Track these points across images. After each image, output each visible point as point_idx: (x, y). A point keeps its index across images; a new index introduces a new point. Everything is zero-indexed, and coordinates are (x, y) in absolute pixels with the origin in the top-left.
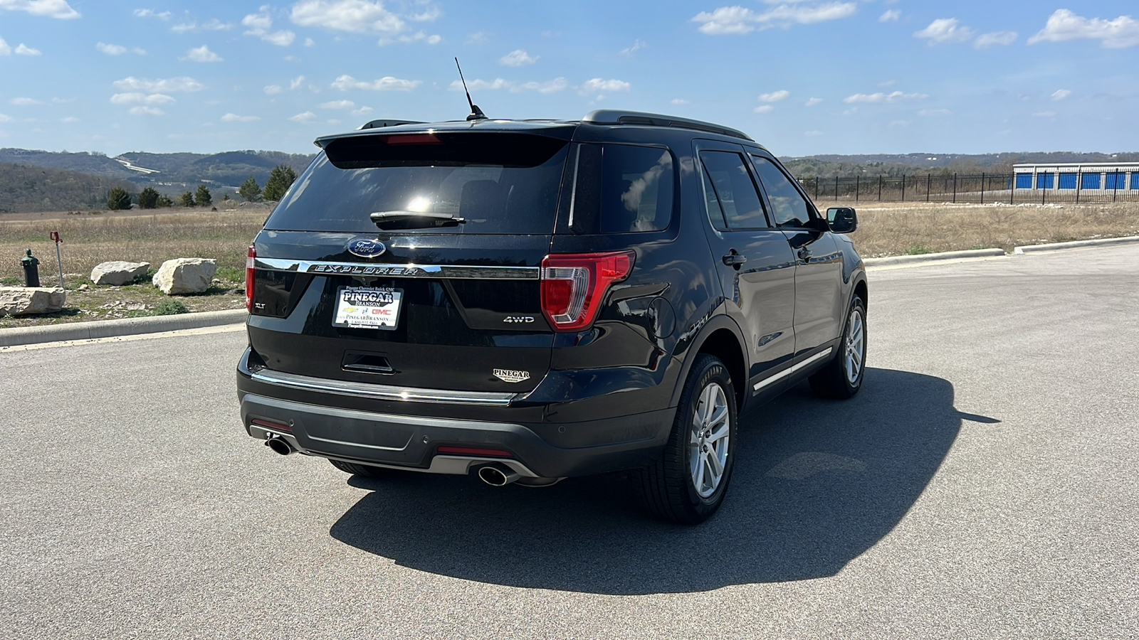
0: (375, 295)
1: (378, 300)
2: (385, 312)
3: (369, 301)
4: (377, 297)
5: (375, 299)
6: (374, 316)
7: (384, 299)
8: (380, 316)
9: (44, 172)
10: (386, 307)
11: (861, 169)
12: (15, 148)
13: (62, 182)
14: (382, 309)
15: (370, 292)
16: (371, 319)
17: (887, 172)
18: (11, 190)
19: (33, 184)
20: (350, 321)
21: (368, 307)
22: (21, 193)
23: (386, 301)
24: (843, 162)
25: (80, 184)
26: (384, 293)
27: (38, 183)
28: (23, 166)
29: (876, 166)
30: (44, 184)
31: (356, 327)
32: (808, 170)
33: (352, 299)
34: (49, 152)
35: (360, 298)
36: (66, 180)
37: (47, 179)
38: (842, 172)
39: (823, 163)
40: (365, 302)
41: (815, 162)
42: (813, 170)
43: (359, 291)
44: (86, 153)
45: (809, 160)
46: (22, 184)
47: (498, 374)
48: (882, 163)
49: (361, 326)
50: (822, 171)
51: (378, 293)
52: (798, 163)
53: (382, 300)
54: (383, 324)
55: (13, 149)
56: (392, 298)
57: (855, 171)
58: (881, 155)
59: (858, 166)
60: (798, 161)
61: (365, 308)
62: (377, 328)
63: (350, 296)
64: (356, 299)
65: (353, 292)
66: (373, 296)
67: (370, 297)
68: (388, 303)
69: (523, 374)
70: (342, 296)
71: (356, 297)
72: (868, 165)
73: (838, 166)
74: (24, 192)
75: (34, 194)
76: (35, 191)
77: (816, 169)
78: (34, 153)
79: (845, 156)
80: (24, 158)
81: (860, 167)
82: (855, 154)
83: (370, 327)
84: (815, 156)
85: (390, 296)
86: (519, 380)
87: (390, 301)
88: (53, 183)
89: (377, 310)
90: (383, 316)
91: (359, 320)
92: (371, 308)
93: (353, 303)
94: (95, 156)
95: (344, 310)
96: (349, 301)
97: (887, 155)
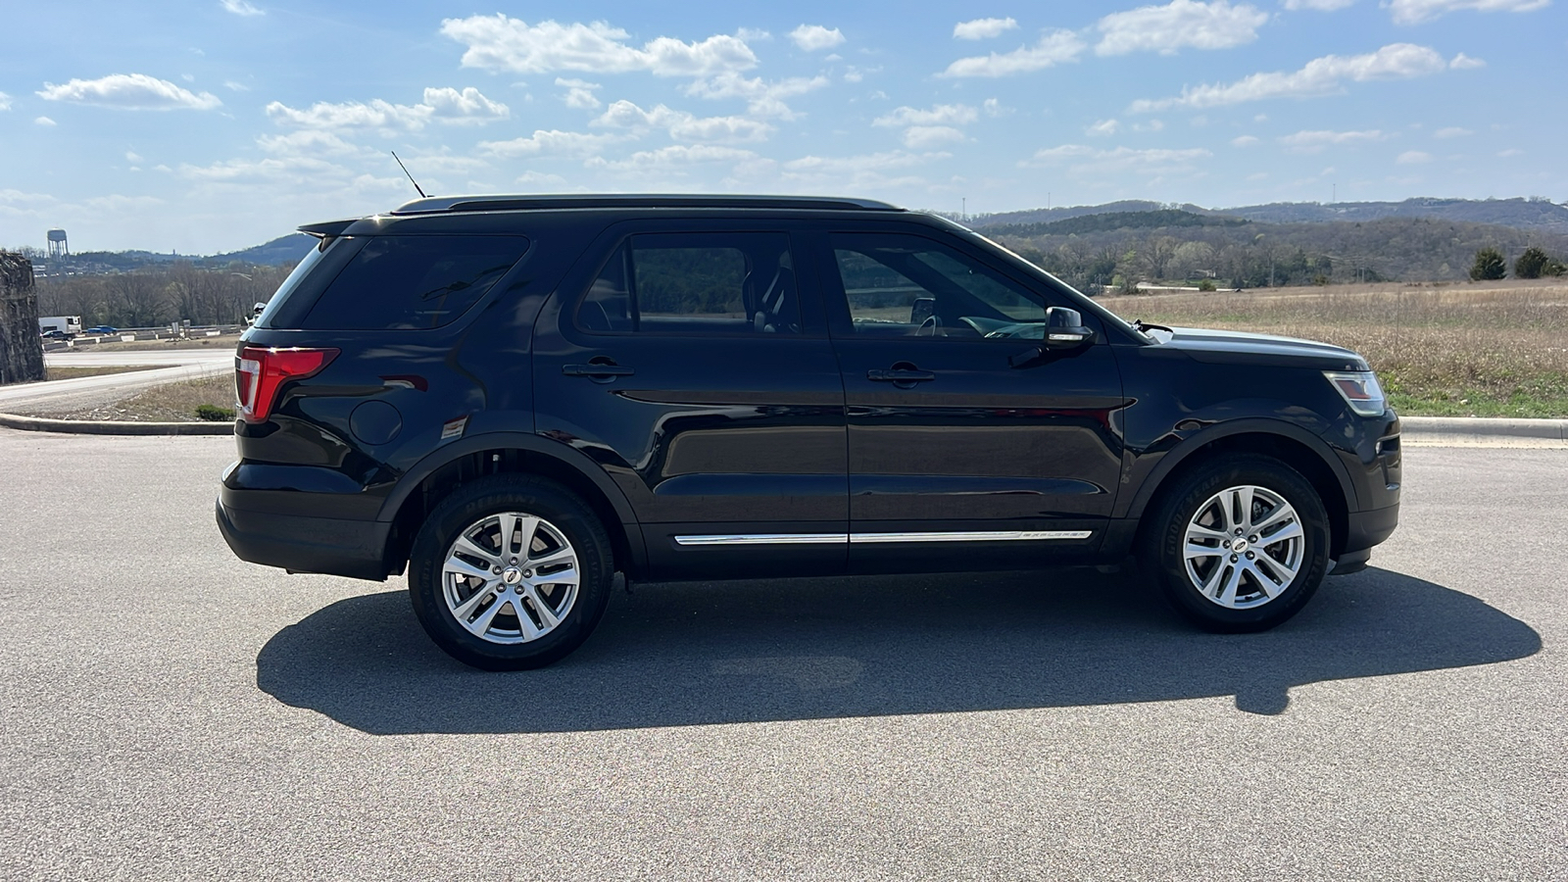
9: (1452, 228)
12: (1426, 196)
13: (1476, 241)
18: (1406, 253)
19: (1435, 244)
22: (1417, 257)
25: (1500, 242)
27: (1442, 243)
28: (1426, 221)
30: (1450, 245)
34: (1469, 199)
36: (1480, 237)
37: (1455, 237)
44: (1521, 199)
46: (1421, 245)
55: (1422, 199)
74: (1422, 256)
75: (1434, 258)
76: (1436, 254)
78: (1449, 202)
80: (1434, 210)
88: (1462, 242)
94: (1534, 202)
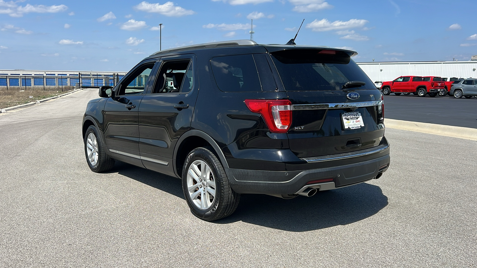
5: (354, 116)
15: (352, 114)
16: (356, 125)
20: (350, 127)
26: (356, 114)
35: (349, 117)
40: (352, 118)
43: (349, 114)
54: (361, 126)
61: (353, 121)
63: (346, 117)
70: (343, 117)
87: (359, 117)
89: (356, 121)
90: (359, 123)
95: (346, 123)
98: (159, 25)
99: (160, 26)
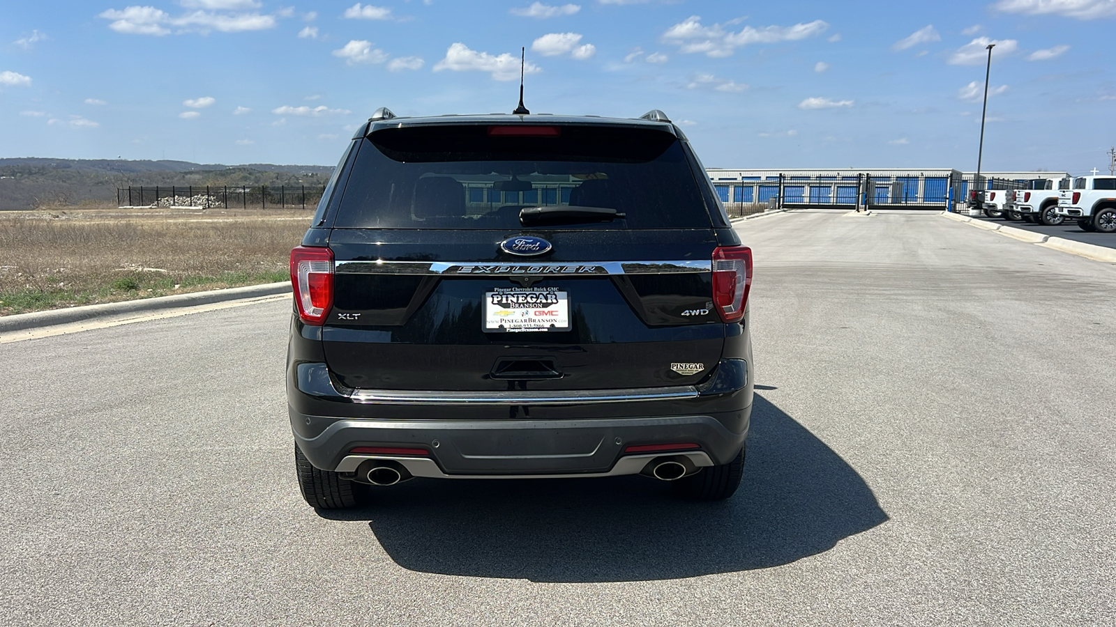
0: (535, 296)
1: (538, 301)
2: (551, 313)
3: (528, 302)
4: (537, 298)
5: (534, 300)
6: (537, 318)
7: (547, 300)
8: (545, 317)
10: (550, 308)
11: (298, 179)
14: (546, 310)
15: (527, 293)
16: (534, 321)
17: (322, 182)
20: (506, 326)
21: (528, 309)
23: (549, 301)
24: (280, 171)
26: (545, 293)
29: (311, 176)
31: (517, 331)
32: (245, 178)
33: (504, 301)
35: (515, 300)
38: (279, 181)
39: (259, 172)
40: (523, 304)
41: (251, 171)
42: (250, 179)
43: (512, 293)
45: (244, 169)
47: (675, 368)
48: (317, 174)
49: (523, 330)
50: (259, 181)
51: (537, 293)
52: (233, 171)
53: (544, 301)
54: (553, 325)
56: (556, 298)
57: (292, 182)
58: (314, 166)
59: (294, 176)
60: (234, 169)
61: (524, 310)
62: (546, 330)
63: (500, 299)
64: (509, 302)
65: (503, 294)
66: (532, 297)
67: (529, 299)
68: (552, 303)
69: (698, 366)
70: (489, 300)
71: (509, 299)
72: (304, 175)
73: (275, 176)
77: (253, 177)
79: (279, 166)
81: (295, 177)
82: (290, 164)
83: (537, 330)
84: (249, 165)
85: (554, 296)
86: (694, 373)
87: (554, 301)
89: (539, 312)
90: (549, 317)
91: (519, 324)
92: (532, 311)
93: (506, 306)
95: (495, 314)
96: (499, 303)
97: (320, 167)
98: (987, 48)
99: (988, 50)
